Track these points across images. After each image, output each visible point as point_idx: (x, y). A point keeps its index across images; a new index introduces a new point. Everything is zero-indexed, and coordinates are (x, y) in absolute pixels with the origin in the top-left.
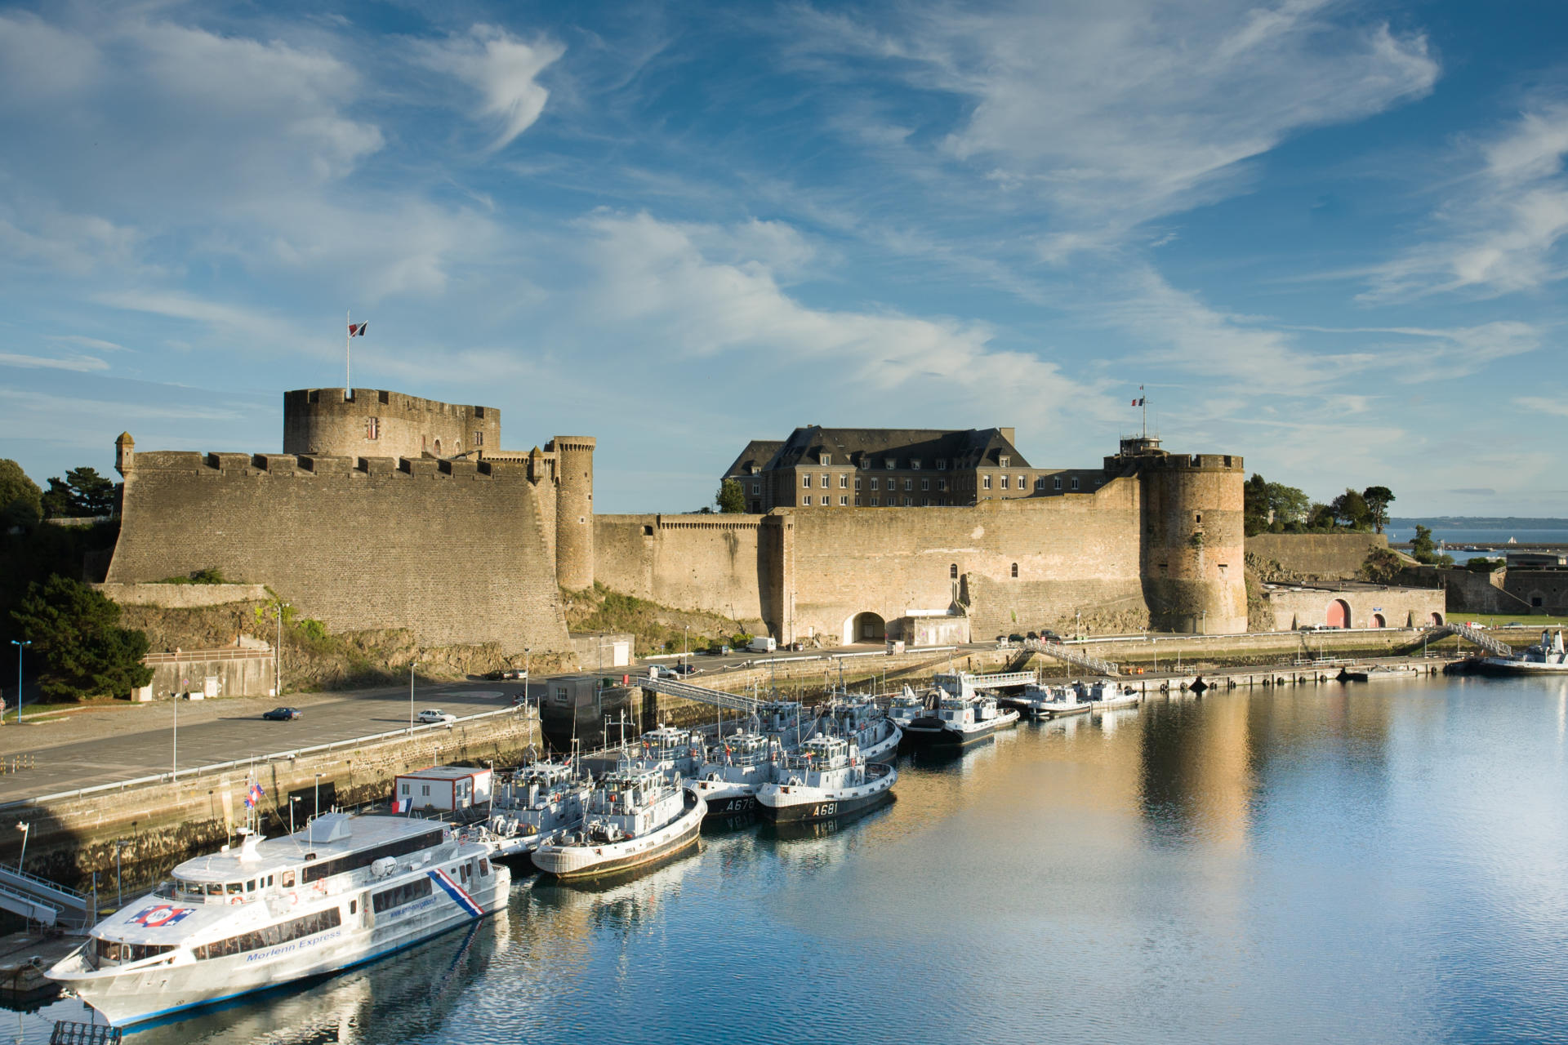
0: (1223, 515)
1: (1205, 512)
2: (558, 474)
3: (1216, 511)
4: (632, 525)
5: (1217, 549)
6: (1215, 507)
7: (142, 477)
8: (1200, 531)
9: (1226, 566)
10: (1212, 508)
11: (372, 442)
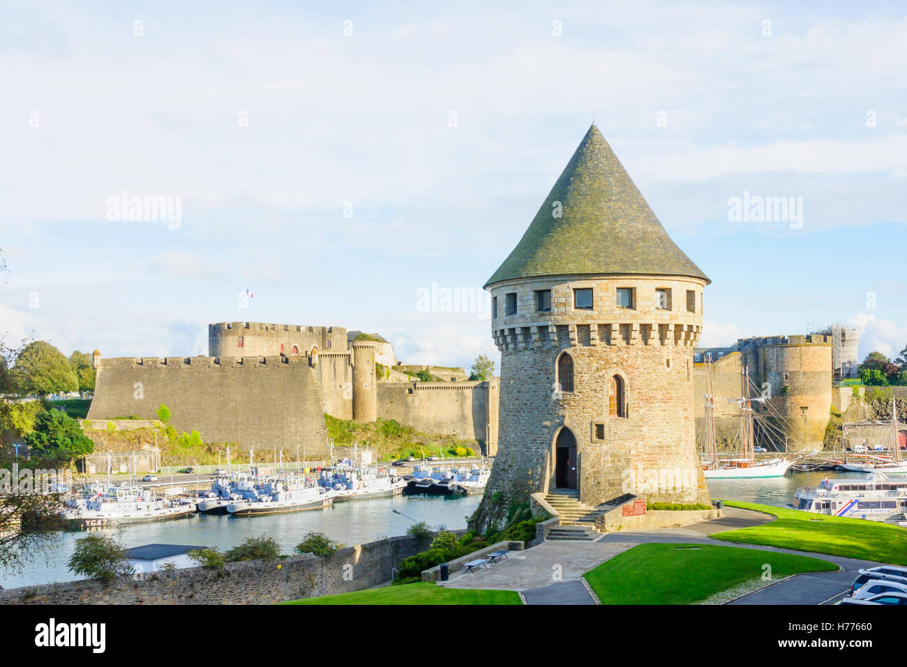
0: (804, 374)
1: (791, 373)
2: (352, 362)
3: (798, 372)
4: (400, 388)
5: (799, 397)
6: (798, 369)
7: (105, 370)
8: (787, 385)
9: (807, 408)
10: (795, 370)
11: (240, 349)
